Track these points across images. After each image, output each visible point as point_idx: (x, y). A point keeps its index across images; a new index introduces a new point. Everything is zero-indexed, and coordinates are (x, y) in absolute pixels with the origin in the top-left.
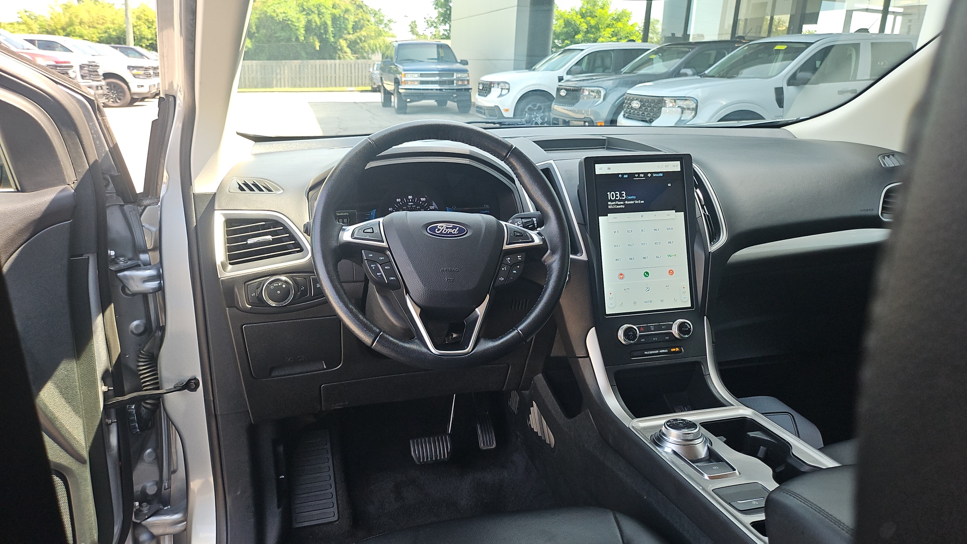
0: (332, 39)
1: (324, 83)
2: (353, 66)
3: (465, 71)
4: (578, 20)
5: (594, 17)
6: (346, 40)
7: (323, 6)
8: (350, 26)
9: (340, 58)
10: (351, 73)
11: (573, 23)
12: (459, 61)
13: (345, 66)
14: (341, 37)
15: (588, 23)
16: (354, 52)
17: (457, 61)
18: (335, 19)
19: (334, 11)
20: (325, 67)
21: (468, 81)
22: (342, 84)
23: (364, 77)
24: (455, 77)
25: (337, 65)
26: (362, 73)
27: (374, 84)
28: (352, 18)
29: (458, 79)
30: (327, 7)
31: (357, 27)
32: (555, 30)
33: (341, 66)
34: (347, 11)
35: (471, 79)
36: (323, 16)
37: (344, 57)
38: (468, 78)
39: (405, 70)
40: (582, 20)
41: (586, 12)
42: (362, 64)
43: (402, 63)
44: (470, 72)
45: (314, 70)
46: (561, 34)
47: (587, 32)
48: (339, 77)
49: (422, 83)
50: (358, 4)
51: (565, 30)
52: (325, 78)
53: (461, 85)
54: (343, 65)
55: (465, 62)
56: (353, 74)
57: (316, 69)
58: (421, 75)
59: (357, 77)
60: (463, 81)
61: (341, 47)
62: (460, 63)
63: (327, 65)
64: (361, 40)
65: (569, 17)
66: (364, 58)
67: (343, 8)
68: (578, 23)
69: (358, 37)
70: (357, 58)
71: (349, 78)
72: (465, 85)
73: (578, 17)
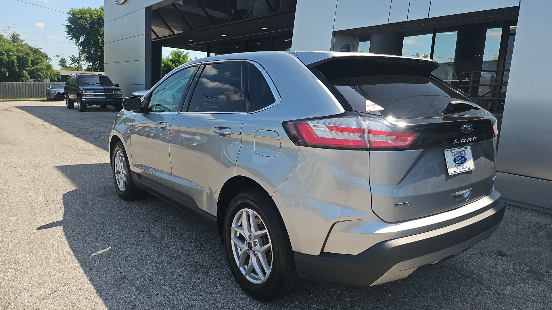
0: (17, 70)
1: (12, 96)
2: (32, 85)
3: (119, 90)
6: (26, 70)
7: (11, 50)
8: (30, 63)
9: (22, 81)
10: (31, 90)
11: (168, 65)
12: (114, 85)
13: (27, 86)
14: (24, 69)
16: (32, 77)
17: (113, 84)
18: (19, 58)
19: (18, 54)
20: (12, 86)
21: (121, 95)
22: (25, 96)
23: (40, 92)
24: (114, 93)
25: (21, 85)
26: (39, 90)
27: (51, 96)
28: (31, 58)
29: (115, 94)
30: (13, 51)
31: (34, 63)
33: (24, 86)
34: (28, 54)
35: (122, 93)
36: (11, 57)
37: (25, 81)
38: (121, 93)
39: (85, 89)
40: (173, 64)
41: (175, 61)
42: (38, 85)
43: (83, 85)
44: (122, 90)
45: (4, 88)
48: (23, 92)
49: (95, 95)
50: (34, 50)
52: (13, 93)
53: (117, 97)
54: (25, 85)
55: (117, 85)
56: (32, 91)
57: (6, 87)
58: (95, 92)
59: (35, 92)
60: (118, 94)
61: (23, 74)
62: (114, 86)
63: (14, 85)
64: (37, 70)
66: (39, 81)
67: (25, 53)
68: (171, 65)
69: (35, 69)
70: (35, 81)
71: (30, 93)
72: (120, 97)
73: (171, 62)
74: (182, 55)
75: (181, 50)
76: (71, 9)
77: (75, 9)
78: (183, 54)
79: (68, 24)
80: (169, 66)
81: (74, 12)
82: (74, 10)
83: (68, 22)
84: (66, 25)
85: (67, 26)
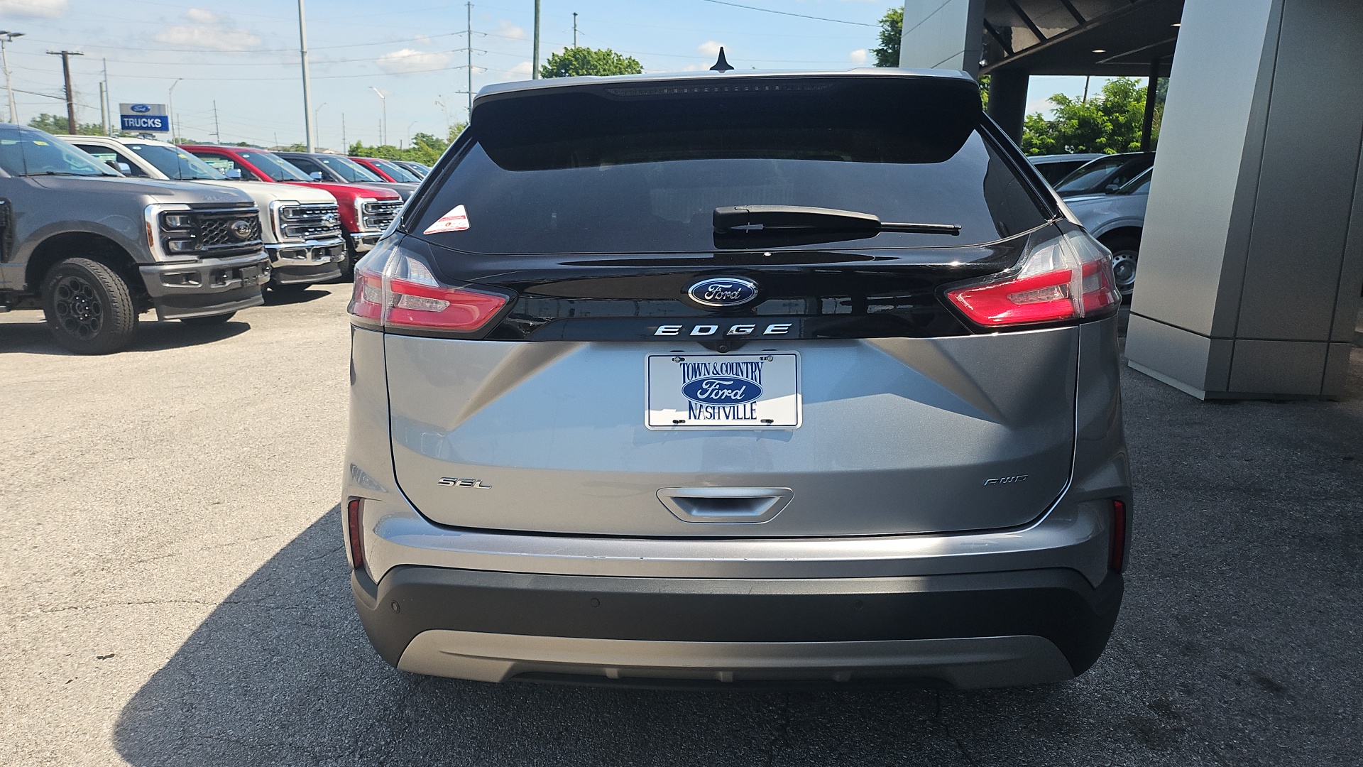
4: (1100, 117)
5: (1122, 112)
15: (1115, 122)
32: (1064, 132)
40: (1106, 118)
41: (1112, 107)
46: (1074, 136)
47: (1114, 133)
51: (1079, 132)
65: (1086, 115)
68: (1100, 121)
73: (1100, 113)
74: (1134, 90)
75: (1133, 79)
76: (889, 12)
77: (897, 10)
78: (1137, 88)
79: (881, 48)
80: (1094, 122)
81: (895, 17)
82: (895, 12)
83: (880, 41)
84: (876, 51)
85: (878, 52)
